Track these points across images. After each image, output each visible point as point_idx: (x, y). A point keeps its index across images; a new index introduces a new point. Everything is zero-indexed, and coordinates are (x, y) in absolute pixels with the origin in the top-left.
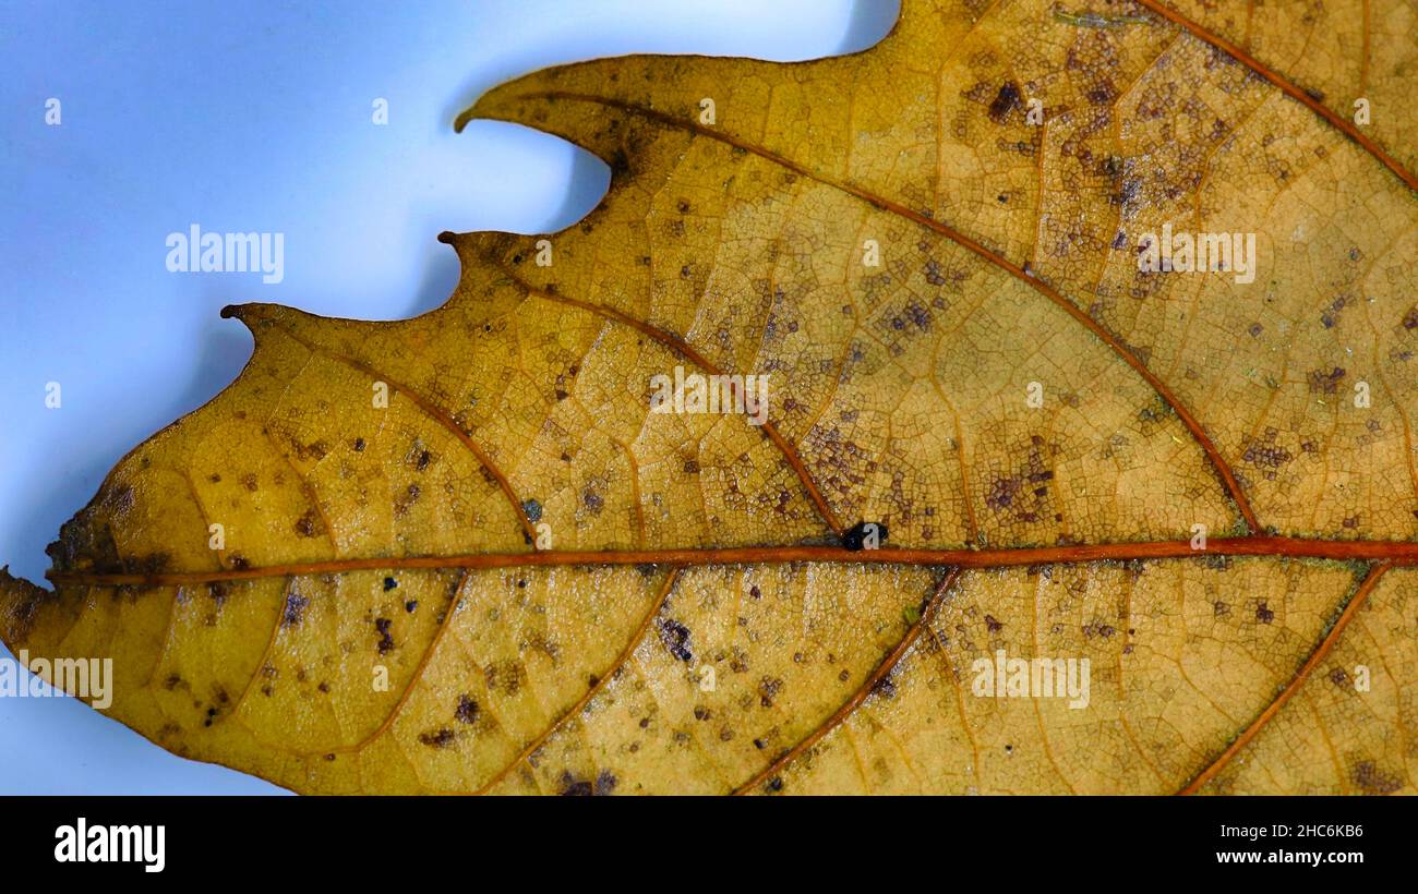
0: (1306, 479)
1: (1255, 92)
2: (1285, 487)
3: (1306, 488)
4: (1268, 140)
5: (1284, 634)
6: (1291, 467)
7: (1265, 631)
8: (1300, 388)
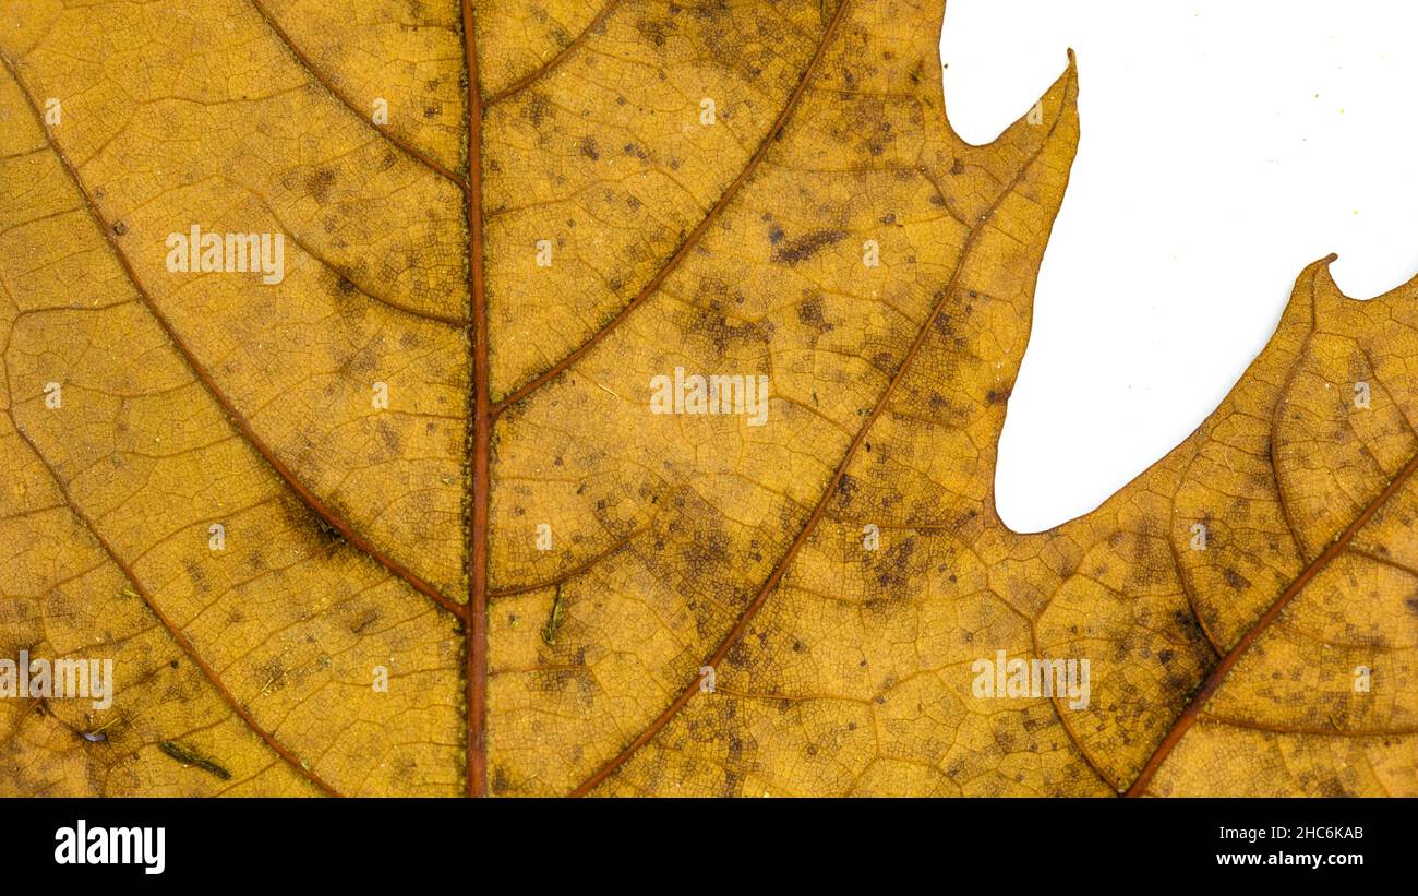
0: (521, 137)
1: (780, 95)
2: (515, 124)
3: (516, 137)
4: (748, 103)
5: (416, 125)
6: (529, 128)
7: (419, 114)
8: (583, 132)
